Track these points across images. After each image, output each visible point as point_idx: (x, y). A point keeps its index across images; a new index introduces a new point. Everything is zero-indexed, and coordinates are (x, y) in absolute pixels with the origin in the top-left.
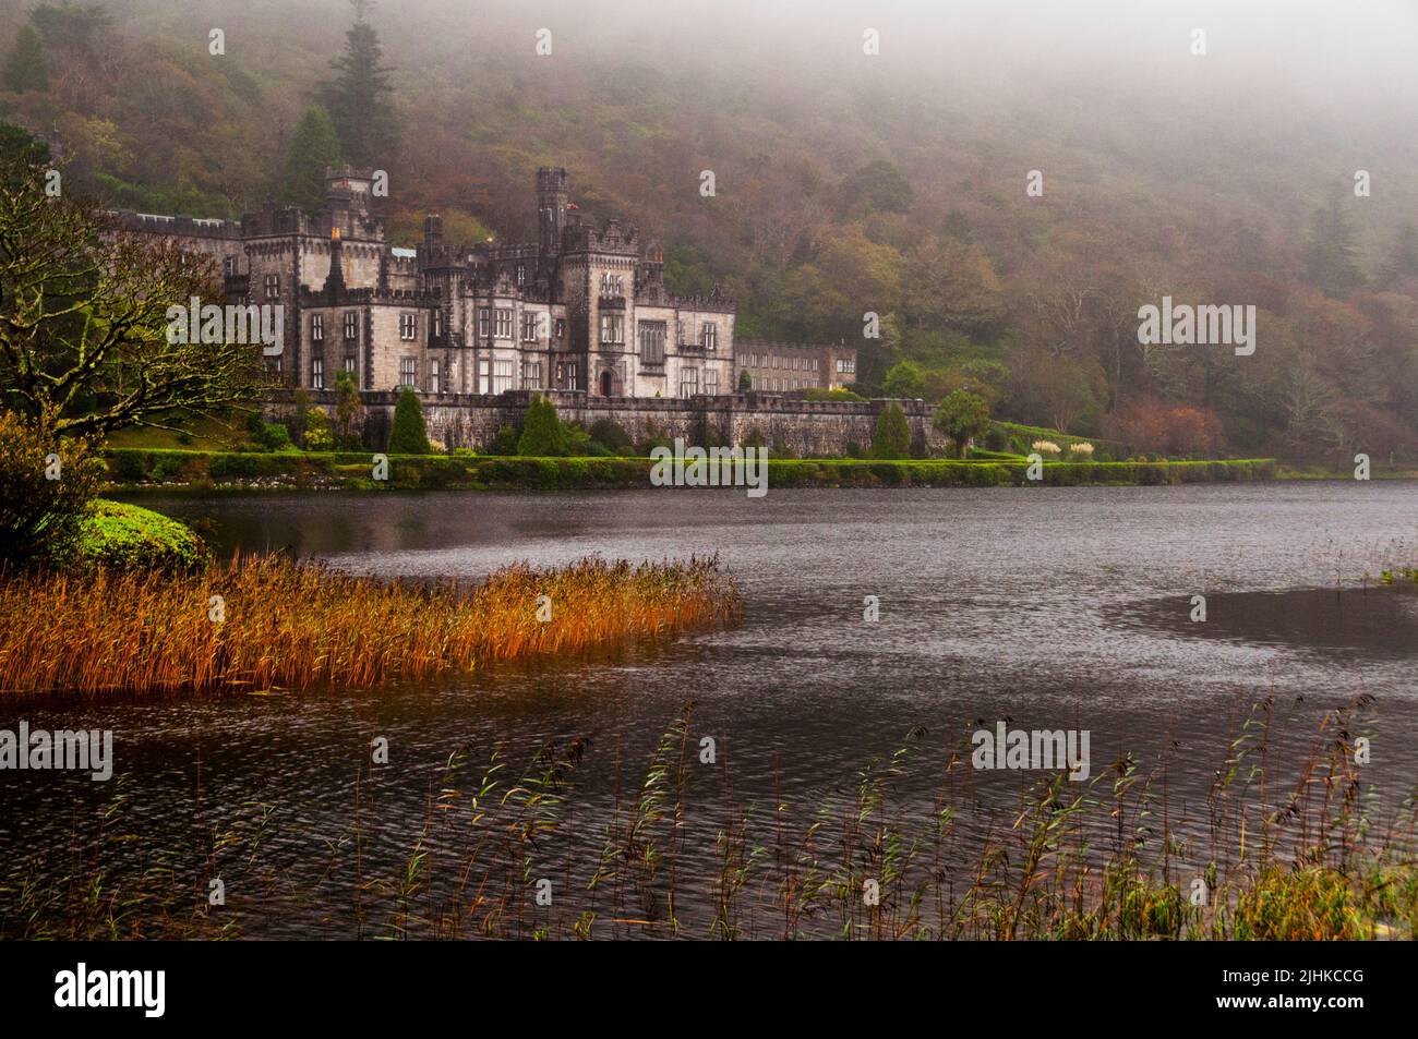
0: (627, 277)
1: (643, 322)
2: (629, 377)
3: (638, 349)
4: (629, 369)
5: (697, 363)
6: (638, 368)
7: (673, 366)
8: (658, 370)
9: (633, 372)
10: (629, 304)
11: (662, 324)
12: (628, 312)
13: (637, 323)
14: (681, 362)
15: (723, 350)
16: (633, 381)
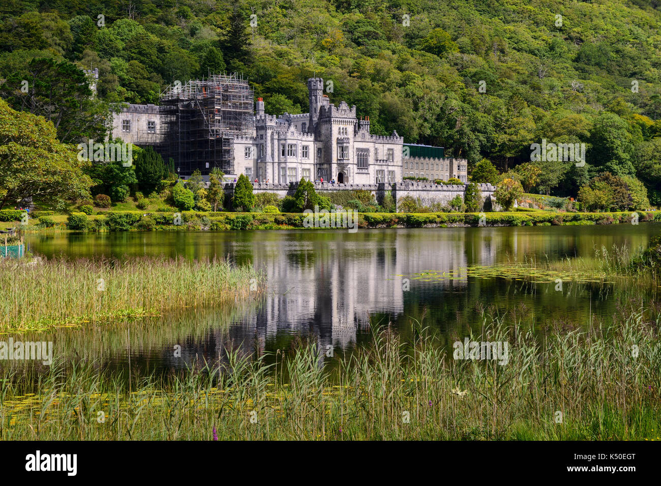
0: (350, 129)
1: (358, 149)
2: (351, 175)
3: (356, 162)
4: (352, 171)
5: (384, 168)
6: (356, 170)
7: (372, 169)
8: (366, 171)
9: (353, 172)
10: (351, 141)
11: (367, 150)
12: (350, 145)
13: (355, 149)
14: (377, 168)
15: (397, 162)
16: (353, 176)
